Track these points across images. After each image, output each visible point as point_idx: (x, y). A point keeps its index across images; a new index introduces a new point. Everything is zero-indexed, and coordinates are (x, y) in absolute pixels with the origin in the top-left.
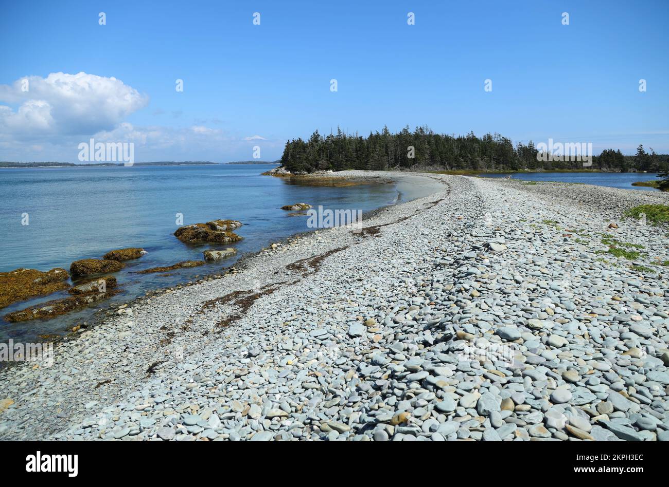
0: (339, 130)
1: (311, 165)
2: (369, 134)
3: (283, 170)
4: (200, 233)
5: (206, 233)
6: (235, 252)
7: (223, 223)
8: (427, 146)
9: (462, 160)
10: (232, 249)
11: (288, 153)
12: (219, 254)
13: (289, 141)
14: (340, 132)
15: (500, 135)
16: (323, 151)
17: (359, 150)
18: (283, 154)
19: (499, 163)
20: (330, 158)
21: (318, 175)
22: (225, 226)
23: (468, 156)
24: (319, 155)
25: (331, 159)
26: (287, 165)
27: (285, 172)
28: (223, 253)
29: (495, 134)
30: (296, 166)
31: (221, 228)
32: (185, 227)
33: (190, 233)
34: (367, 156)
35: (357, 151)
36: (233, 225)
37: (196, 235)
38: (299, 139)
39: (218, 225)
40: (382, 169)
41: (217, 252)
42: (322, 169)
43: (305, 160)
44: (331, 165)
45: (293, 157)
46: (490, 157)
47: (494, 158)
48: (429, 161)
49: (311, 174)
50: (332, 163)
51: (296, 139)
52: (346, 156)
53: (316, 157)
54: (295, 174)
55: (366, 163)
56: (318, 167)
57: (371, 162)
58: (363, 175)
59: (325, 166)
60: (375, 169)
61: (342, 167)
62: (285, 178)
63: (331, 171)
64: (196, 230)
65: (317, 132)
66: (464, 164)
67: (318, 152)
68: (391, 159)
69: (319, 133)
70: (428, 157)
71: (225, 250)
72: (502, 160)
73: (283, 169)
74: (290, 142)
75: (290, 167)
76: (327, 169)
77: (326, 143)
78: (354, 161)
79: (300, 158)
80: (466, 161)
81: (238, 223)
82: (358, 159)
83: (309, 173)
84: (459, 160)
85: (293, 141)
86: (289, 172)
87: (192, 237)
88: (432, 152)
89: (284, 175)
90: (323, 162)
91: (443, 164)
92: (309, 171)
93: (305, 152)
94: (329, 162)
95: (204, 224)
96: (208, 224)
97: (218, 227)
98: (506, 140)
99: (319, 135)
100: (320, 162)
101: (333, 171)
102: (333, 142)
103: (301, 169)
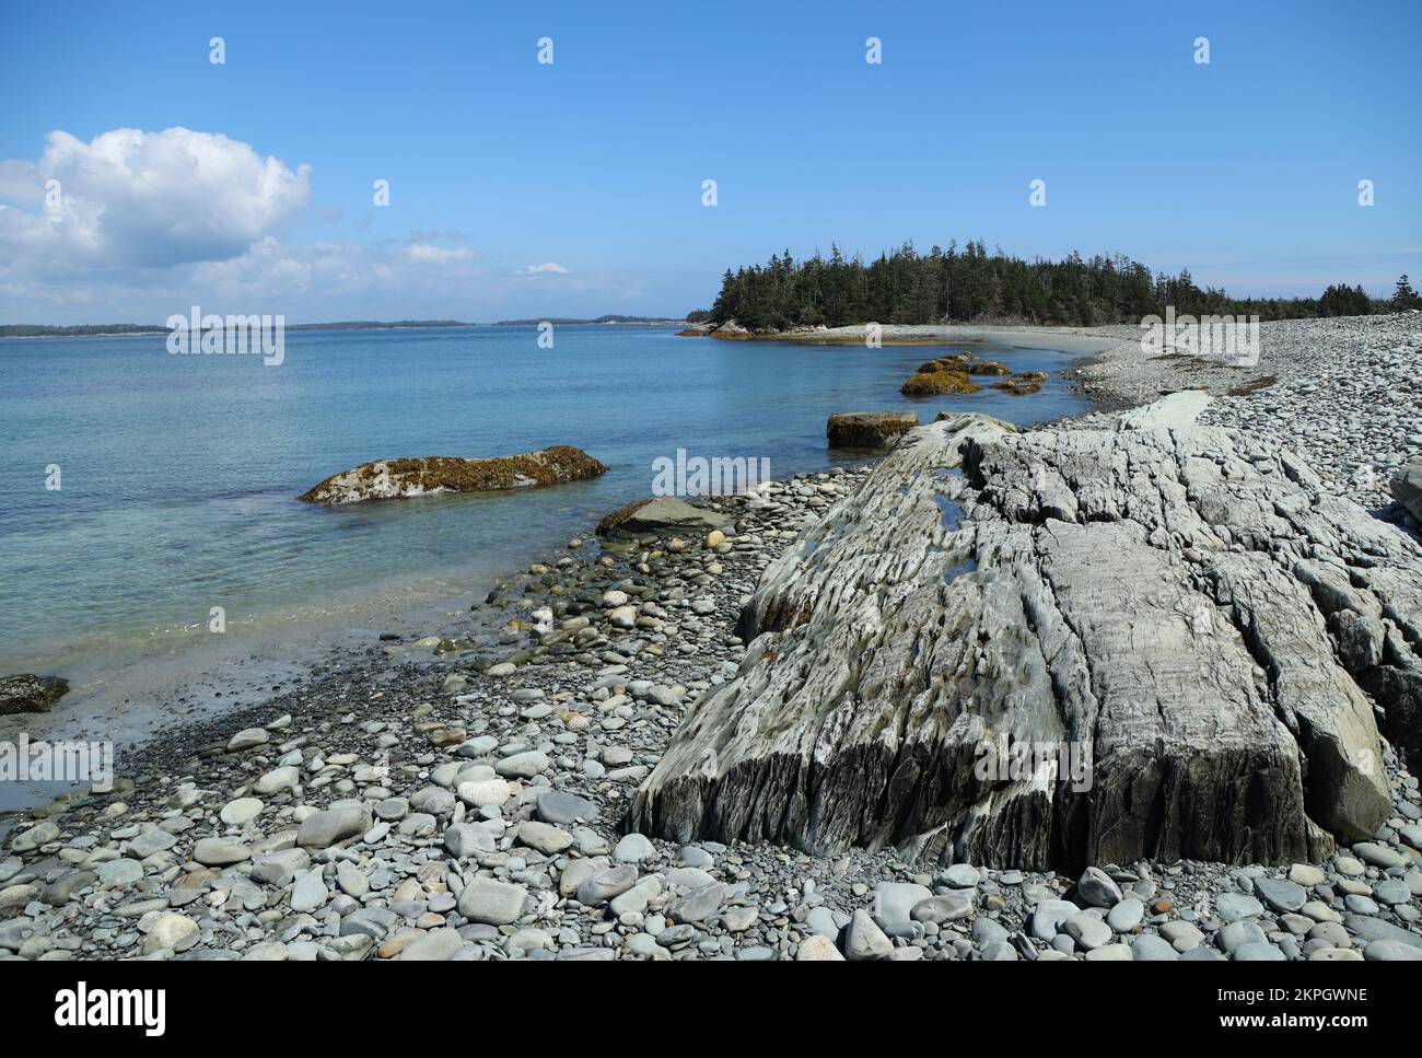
0: (834, 249)
1: (786, 316)
2: (881, 257)
3: (732, 326)
8: (995, 279)
9: (1062, 306)
13: (728, 271)
14: (836, 254)
15: (1126, 258)
16: (805, 289)
19: (1130, 314)
20: (820, 303)
21: (795, 333)
23: (1071, 300)
24: (799, 298)
25: (823, 304)
26: (736, 316)
27: (737, 329)
29: (1117, 256)
30: (758, 317)
34: (888, 300)
40: (925, 322)
42: (807, 324)
43: (774, 306)
44: (823, 317)
46: (1111, 299)
47: (1119, 304)
48: (1001, 308)
49: (784, 333)
50: (824, 313)
52: (850, 299)
53: (793, 301)
54: (757, 334)
55: (889, 312)
56: (798, 320)
58: (898, 333)
59: (812, 318)
60: (911, 322)
61: (845, 321)
63: (824, 328)
65: (786, 254)
66: (1066, 314)
67: (796, 291)
69: (791, 255)
70: (999, 301)
72: (1133, 306)
73: (731, 323)
75: (744, 319)
76: (816, 324)
77: (807, 272)
80: (1067, 308)
83: (781, 332)
84: (1056, 306)
86: (744, 330)
88: (1005, 292)
89: (734, 335)
90: (808, 310)
91: (1026, 313)
92: (782, 326)
94: (819, 310)
98: (1139, 268)
99: (790, 259)
100: (803, 311)
101: (828, 327)
102: (821, 271)
103: (768, 322)
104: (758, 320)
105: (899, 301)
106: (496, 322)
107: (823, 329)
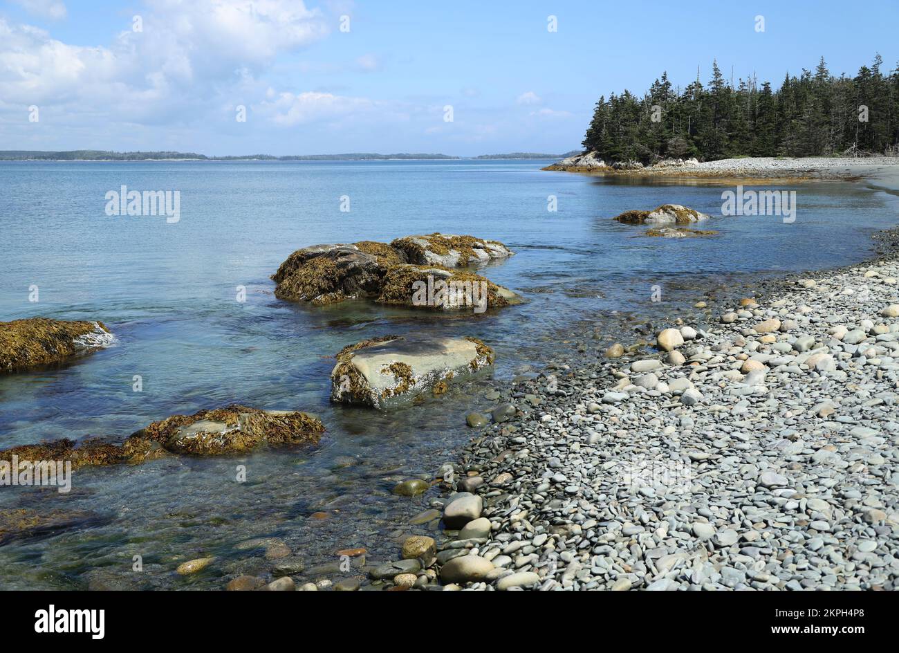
0: (716, 69)
1: (651, 148)
2: (784, 80)
3: (590, 159)
4: (356, 271)
5: (380, 272)
6: (482, 363)
7: (450, 245)
10: (472, 346)
11: (600, 122)
12: (401, 371)
13: (602, 98)
14: (717, 77)
16: (678, 117)
17: (761, 115)
18: (589, 127)
20: (694, 132)
21: (665, 168)
22: (455, 256)
24: (669, 127)
25: (696, 134)
26: (597, 149)
27: (594, 162)
28: (421, 366)
30: (617, 149)
31: (439, 259)
32: (311, 251)
33: (320, 270)
34: (779, 128)
35: (754, 117)
36: (482, 254)
37: (342, 278)
38: (626, 92)
39: (430, 249)
40: (817, 153)
41: (394, 358)
42: (675, 157)
43: (638, 136)
44: (695, 148)
45: (612, 132)
49: (649, 168)
50: (697, 143)
51: (619, 94)
52: (730, 128)
53: (661, 131)
54: (615, 167)
55: (777, 142)
56: (664, 152)
57: (789, 139)
58: (773, 167)
59: (682, 150)
60: (798, 155)
61: (720, 153)
62: (593, 174)
63: (695, 161)
64: (340, 260)
65: (664, 78)
67: (668, 120)
68: (837, 134)
69: (669, 79)
71: (436, 348)
73: (590, 156)
74: (606, 101)
75: (605, 152)
76: (686, 156)
77: (685, 98)
78: (748, 139)
79: (626, 133)
81: (498, 247)
82: (757, 134)
83: (645, 165)
85: (612, 98)
86: (602, 164)
87: (324, 284)
89: (590, 169)
90: (677, 141)
92: (646, 161)
93: (637, 120)
94: (691, 141)
95: (383, 246)
96: (396, 246)
97: (430, 256)
99: (668, 84)
100: (671, 142)
101: (700, 161)
102: (701, 97)
103: (628, 156)
104: (616, 153)
105: (792, 129)
106: (477, 156)
107: (693, 164)
